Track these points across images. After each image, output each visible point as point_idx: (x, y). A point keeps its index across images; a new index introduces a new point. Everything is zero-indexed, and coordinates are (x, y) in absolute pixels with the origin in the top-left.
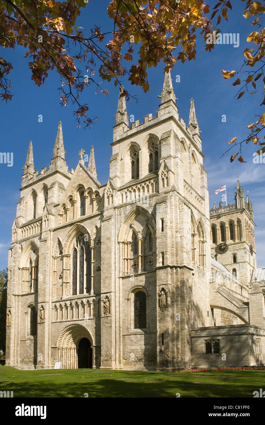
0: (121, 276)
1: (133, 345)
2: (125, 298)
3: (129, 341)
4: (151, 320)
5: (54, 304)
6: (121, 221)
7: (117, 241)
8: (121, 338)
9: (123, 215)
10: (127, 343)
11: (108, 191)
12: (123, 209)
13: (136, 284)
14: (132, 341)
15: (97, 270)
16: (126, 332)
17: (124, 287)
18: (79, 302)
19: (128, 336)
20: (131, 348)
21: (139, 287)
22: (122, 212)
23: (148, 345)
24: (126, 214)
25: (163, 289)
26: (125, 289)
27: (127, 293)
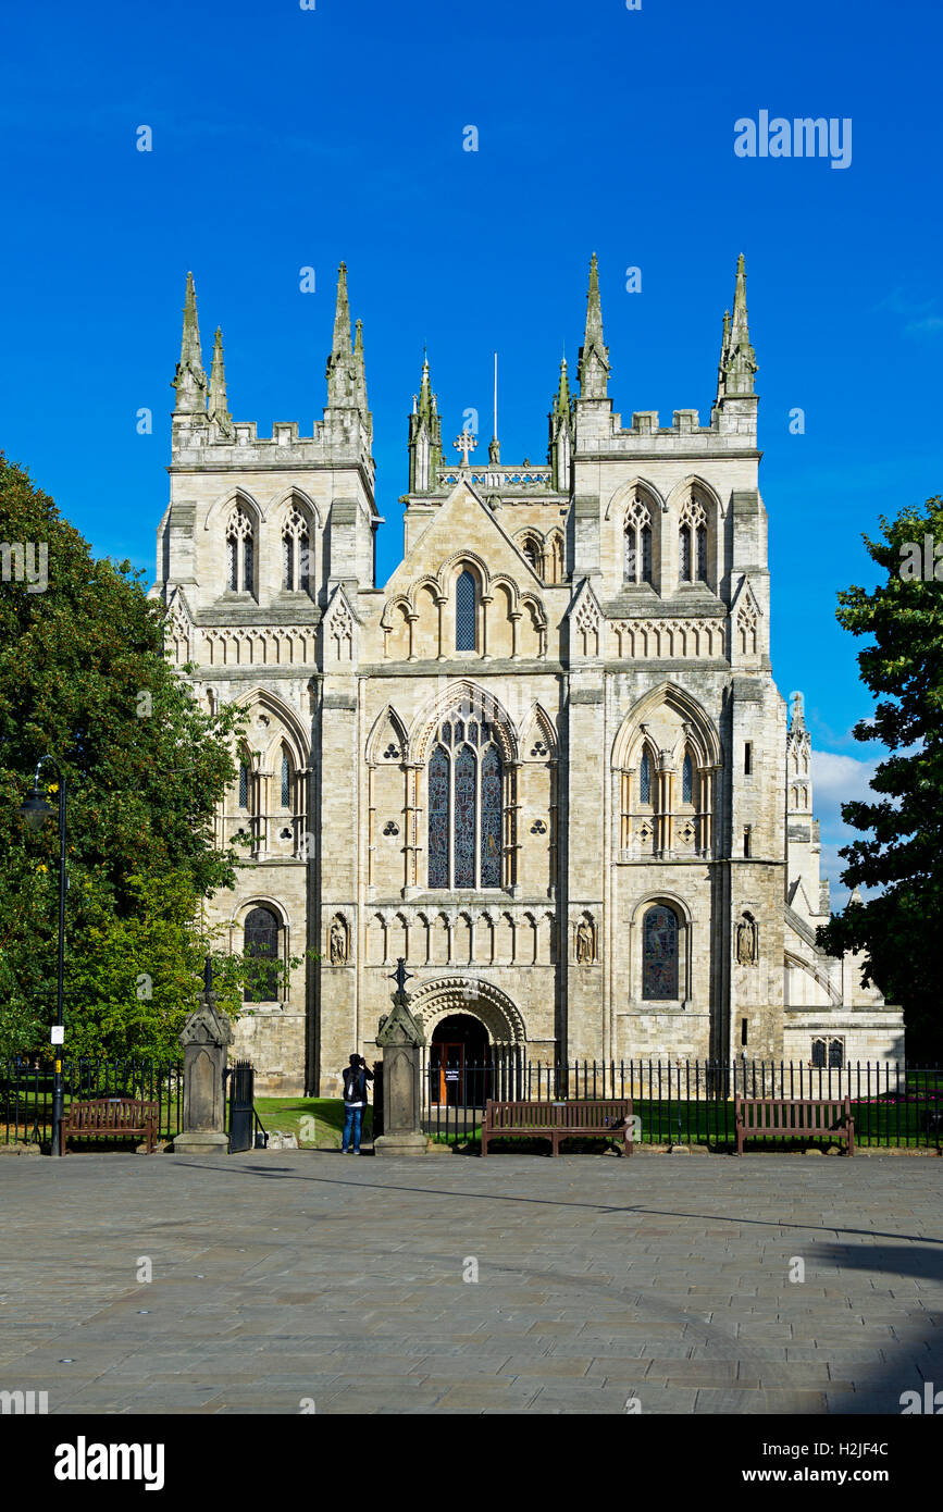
0: (616, 859)
1: (646, 1042)
2: (625, 918)
3: (635, 1032)
4: (698, 982)
5: (375, 910)
6: (618, 710)
7: (608, 765)
8: (615, 1022)
9: (625, 698)
10: (630, 1036)
11: (580, 614)
12: (626, 679)
13: (658, 887)
14: (644, 1031)
15: (533, 828)
16: (627, 1006)
17: (623, 890)
18: (475, 913)
19: (633, 1019)
20: (642, 1050)
21: (665, 896)
22: (624, 689)
23: (689, 1043)
24: (634, 696)
25: (747, 915)
26: (625, 897)
27: (630, 906)
